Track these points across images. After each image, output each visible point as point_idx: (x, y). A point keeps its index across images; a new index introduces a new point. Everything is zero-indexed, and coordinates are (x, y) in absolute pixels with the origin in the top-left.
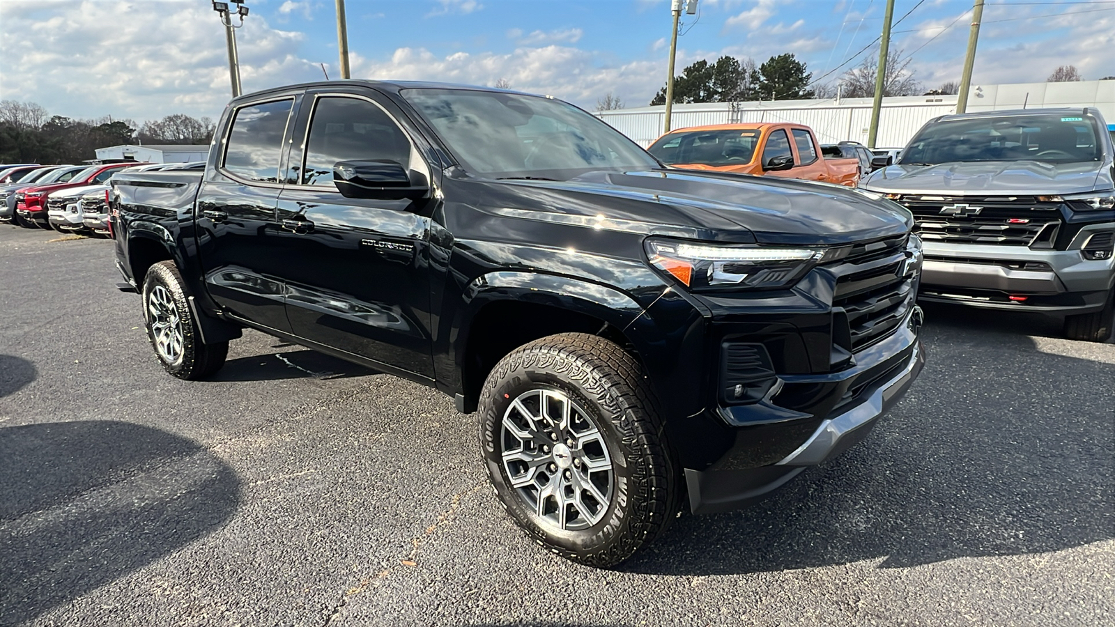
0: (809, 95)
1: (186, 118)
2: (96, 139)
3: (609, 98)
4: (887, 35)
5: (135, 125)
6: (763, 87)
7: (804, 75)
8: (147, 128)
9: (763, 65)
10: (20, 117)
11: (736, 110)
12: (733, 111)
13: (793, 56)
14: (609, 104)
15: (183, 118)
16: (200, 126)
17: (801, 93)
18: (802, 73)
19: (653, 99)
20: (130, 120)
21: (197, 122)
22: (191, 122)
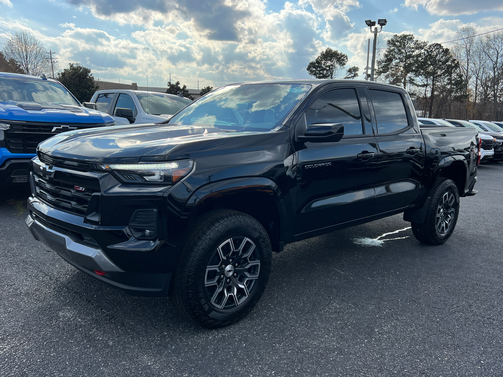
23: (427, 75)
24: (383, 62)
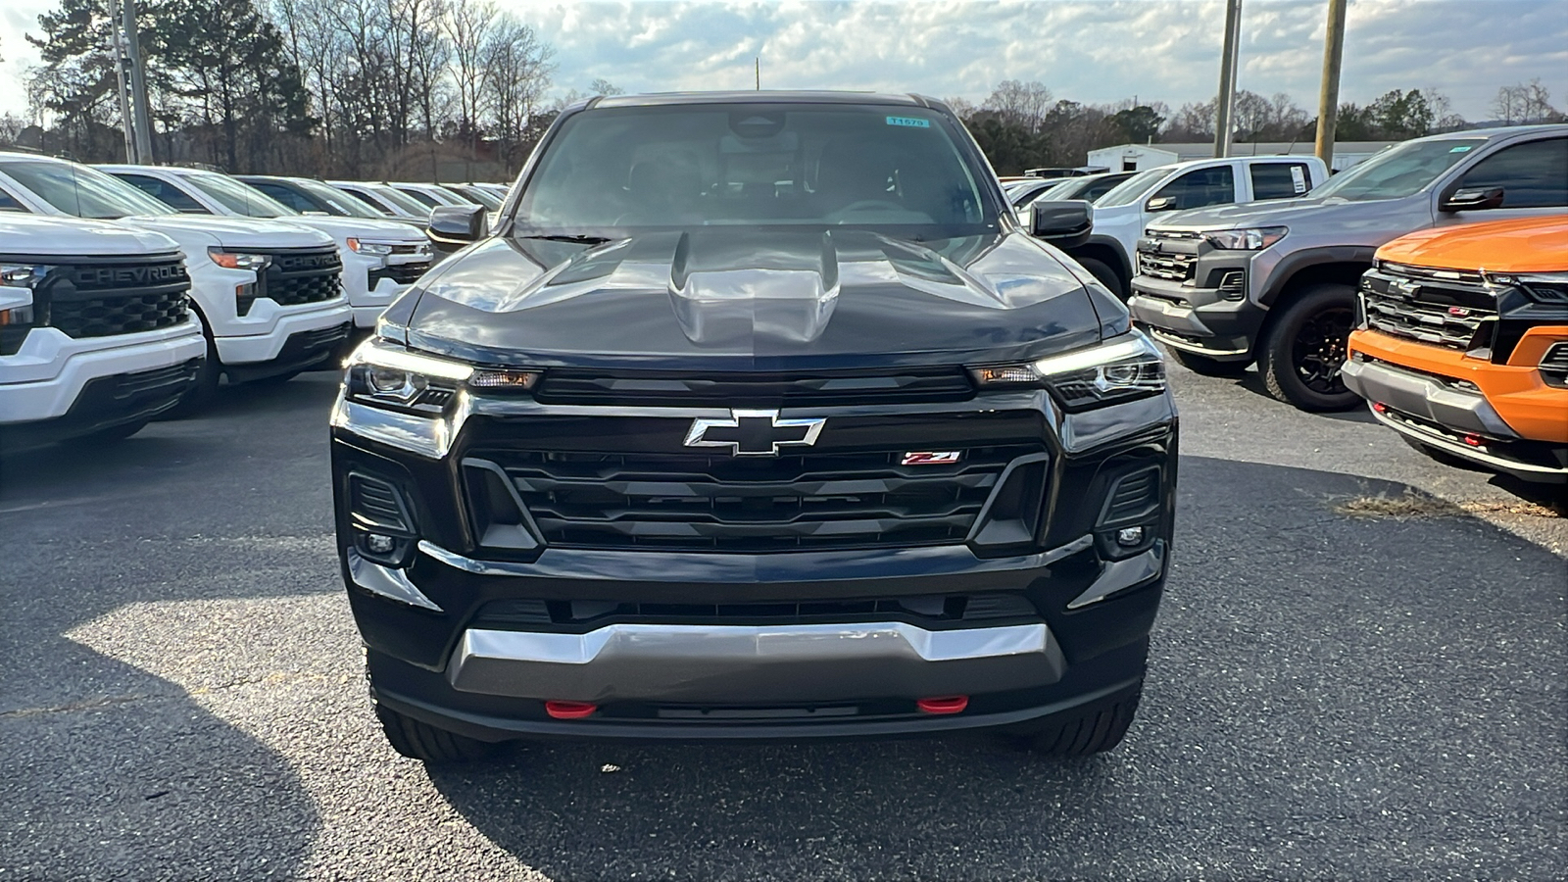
1: (1250, 97)
2: (1094, 135)
5: (1167, 110)
8: (1184, 116)
10: (1020, 102)
15: (1244, 97)
16: (1269, 109)
20: (1161, 104)
21: (1265, 103)
22: (1255, 103)
23: (200, 63)
24: (62, 21)
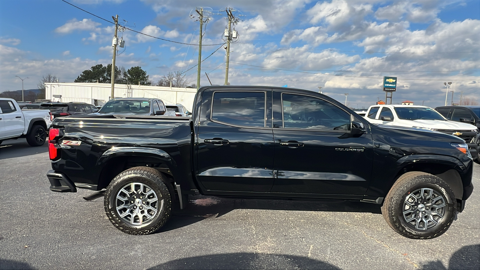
0: (149, 84)
3: (49, 76)
4: (199, 68)
6: (129, 79)
7: (146, 76)
9: (129, 70)
11: (129, 88)
12: (128, 88)
13: (140, 68)
14: (50, 79)
17: (145, 83)
18: (145, 75)
19: (76, 79)
